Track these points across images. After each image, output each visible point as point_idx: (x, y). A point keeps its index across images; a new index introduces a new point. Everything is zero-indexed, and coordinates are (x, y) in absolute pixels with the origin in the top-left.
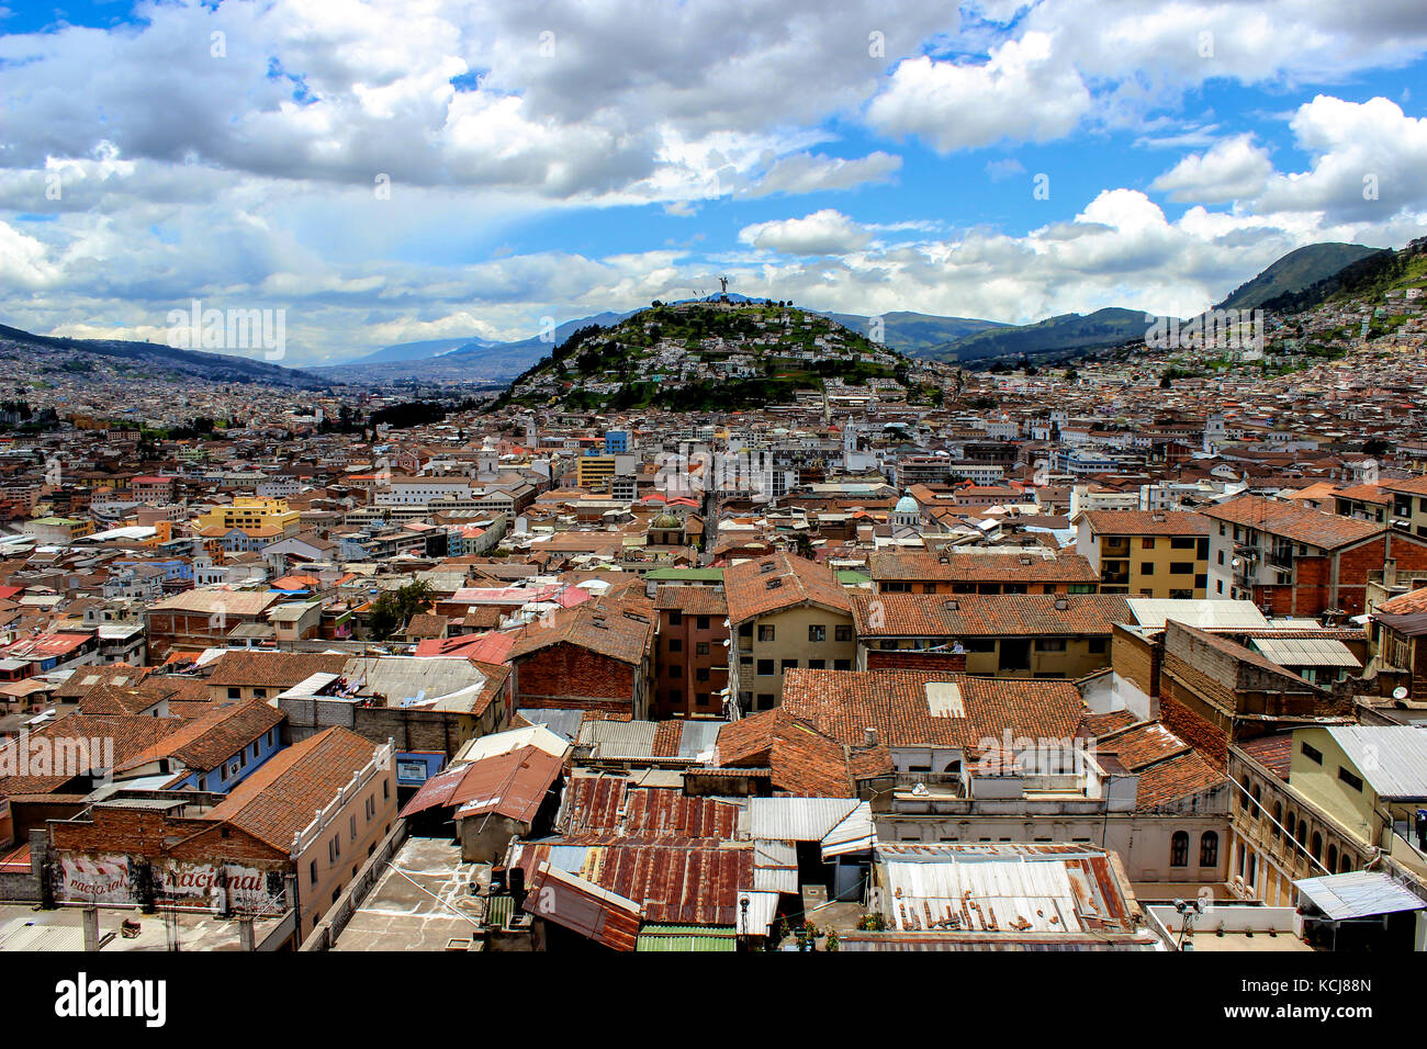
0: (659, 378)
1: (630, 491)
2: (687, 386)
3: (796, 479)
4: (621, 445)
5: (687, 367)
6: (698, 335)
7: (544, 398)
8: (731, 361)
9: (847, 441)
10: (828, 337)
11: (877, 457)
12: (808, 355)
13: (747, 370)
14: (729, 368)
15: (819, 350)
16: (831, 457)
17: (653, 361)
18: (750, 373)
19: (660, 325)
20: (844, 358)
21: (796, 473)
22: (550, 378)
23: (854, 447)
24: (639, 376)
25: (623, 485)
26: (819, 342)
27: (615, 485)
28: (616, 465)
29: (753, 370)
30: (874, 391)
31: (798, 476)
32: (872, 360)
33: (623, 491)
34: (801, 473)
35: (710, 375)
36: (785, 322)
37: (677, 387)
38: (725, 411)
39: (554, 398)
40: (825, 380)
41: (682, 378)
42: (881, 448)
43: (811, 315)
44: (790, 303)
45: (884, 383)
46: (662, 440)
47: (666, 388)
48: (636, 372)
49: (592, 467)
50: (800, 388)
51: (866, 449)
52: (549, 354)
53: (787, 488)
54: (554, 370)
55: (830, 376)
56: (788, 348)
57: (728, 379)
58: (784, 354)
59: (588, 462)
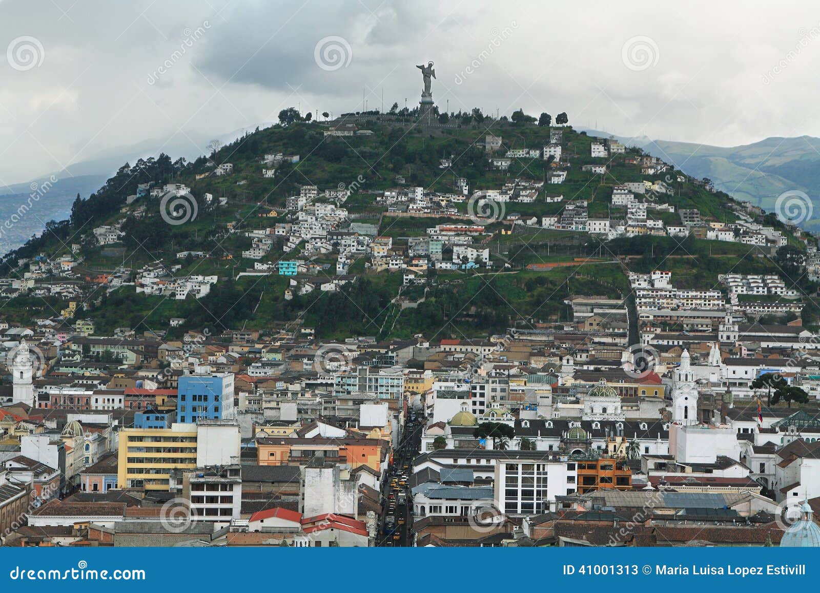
0: (291, 268)
1: (229, 499)
2: (348, 284)
3: (571, 479)
4: (211, 404)
5: (350, 246)
6: (376, 183)
7: (55, 304)
8: (440, 236)
9: (679, 402)
10: (641, 187)
11: (740, 437)
12: (598, 227)
13: (471, 254)
14: (436, 249)
15: (620, 214)
16: (643, 435)
17: (280, 231)
18: (478, 260)
19: (296, 159)
20: (673, 230)
21: (571, 467)
22: (66, 264)
23: (693, 414)
24: (250, 263)
25: (213, 487)
26: (618, 199)
27: (197, 486)
28: (200, 445)
29: (485, 254)
30: (735, 300)
31: (574, 473)
32: (729, 237)
33: (212, 500)
34: (580, 467)
35: (396, 264)
36: (552, 157)
37: (327, 287)
38: (426, 338)
39: (73, 306)
40: (632, 276)
41: (340, 269)
42: (748, 417)
43: (605, 143)
44: (562, 118)
45: (757, 285)
46: (295, 394)
47: (307, 288)
48: (246, 254)
49: (149, 449)
50: (578, 293)
51: (717, 419)
52: (64, 214)
53: (551, 497)
54: (75, 248)
55: (644, 268)
56: (556, 211)
57: (431, 273)
58: (548, 222)
59: (141, 439)
